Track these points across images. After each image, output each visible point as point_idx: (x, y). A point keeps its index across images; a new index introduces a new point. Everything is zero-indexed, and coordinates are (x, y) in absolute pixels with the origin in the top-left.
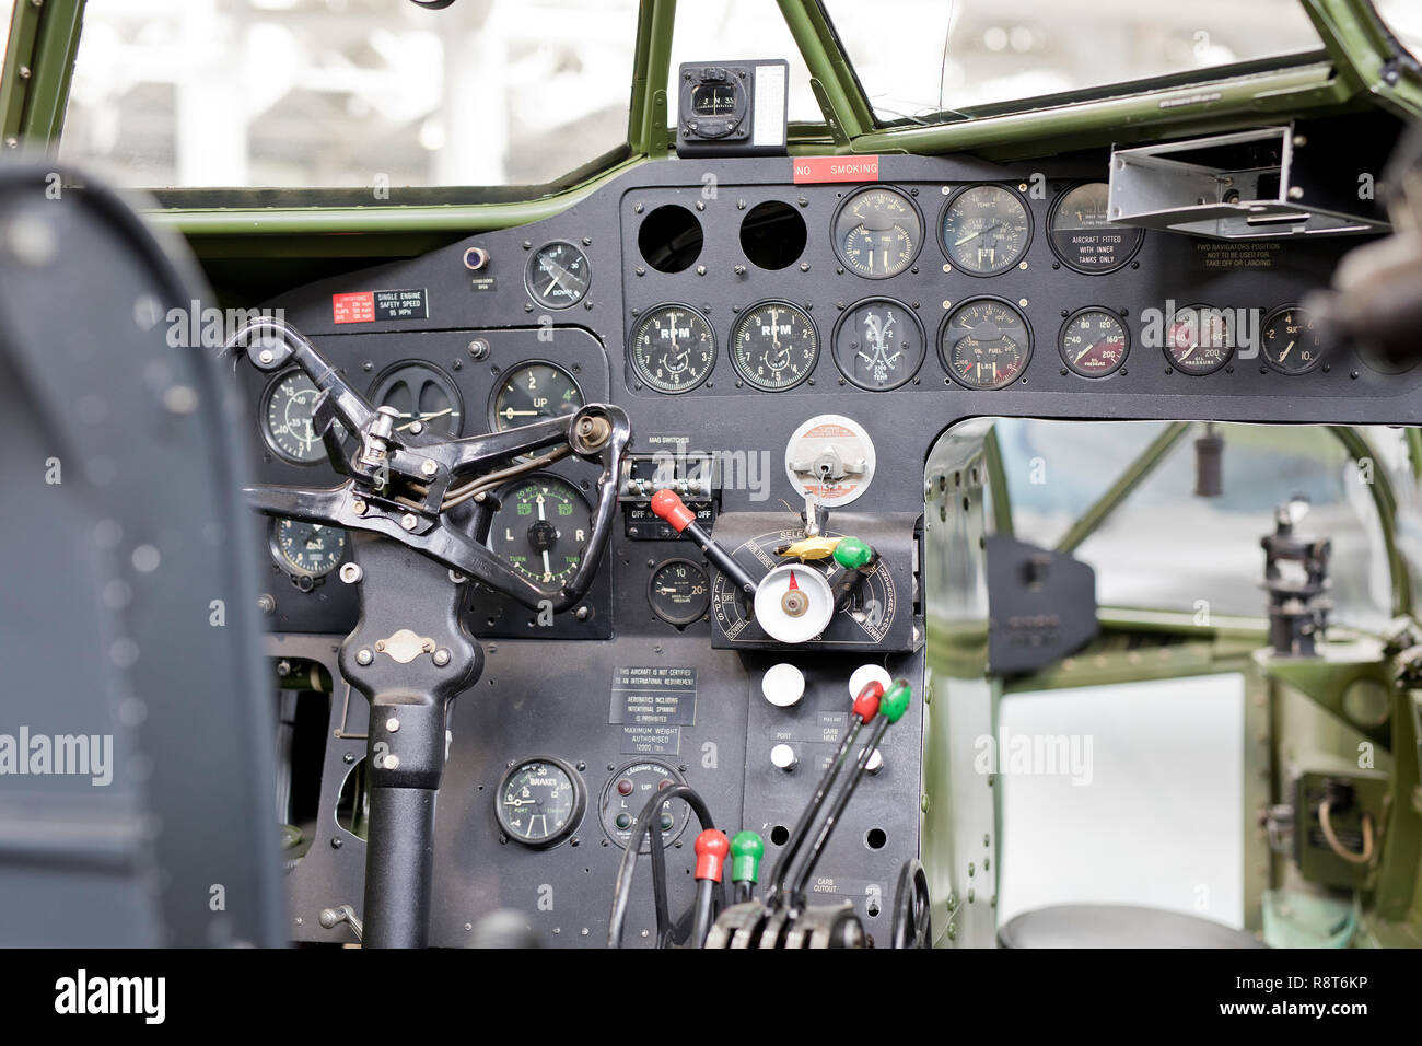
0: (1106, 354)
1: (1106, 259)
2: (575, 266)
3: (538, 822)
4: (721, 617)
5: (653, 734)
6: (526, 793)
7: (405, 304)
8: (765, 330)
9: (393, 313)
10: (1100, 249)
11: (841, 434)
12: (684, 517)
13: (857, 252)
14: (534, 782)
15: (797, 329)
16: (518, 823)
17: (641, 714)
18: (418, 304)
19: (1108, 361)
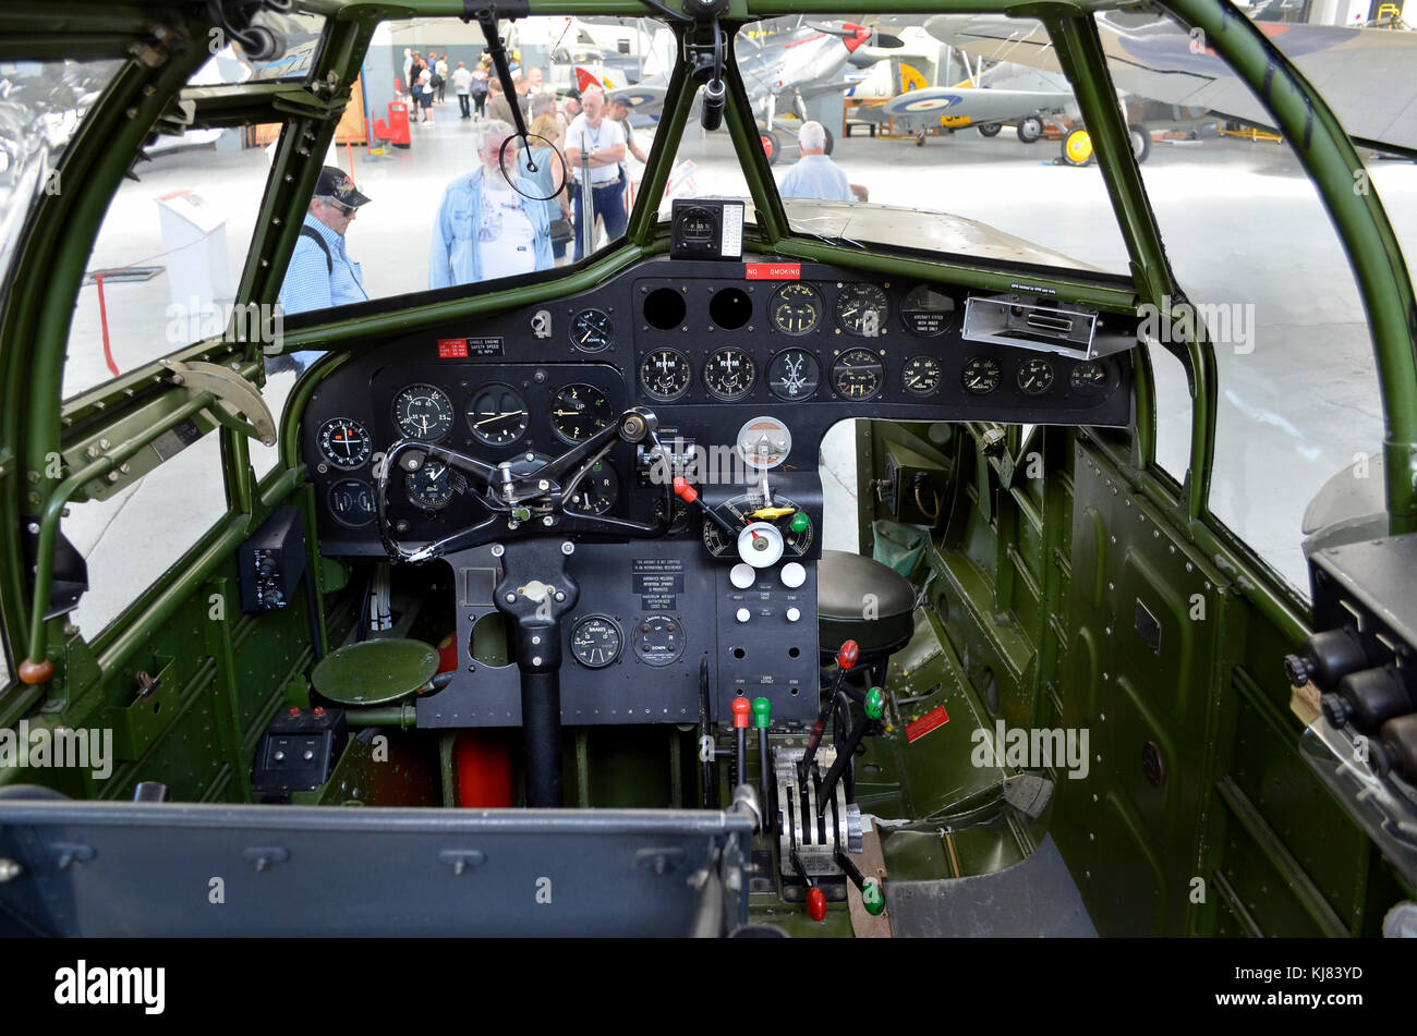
0: (927, 381)
1: (933, 329)
2: (602, 324)
3: (597, 653)
4: (709, 544)
5: (660, 598)
6: (588, 637)
7: (489, 347)
8: (723, 363)
9: (480, 352)
10: (930, 323)
11: (771, 428)
12: (692, 495)
13: (782, 319)
14: (591, 630)
15: (743, 363)
16: (584, 654)
17: (652, 587)
18: (497, 347)
19: (928, 385)
